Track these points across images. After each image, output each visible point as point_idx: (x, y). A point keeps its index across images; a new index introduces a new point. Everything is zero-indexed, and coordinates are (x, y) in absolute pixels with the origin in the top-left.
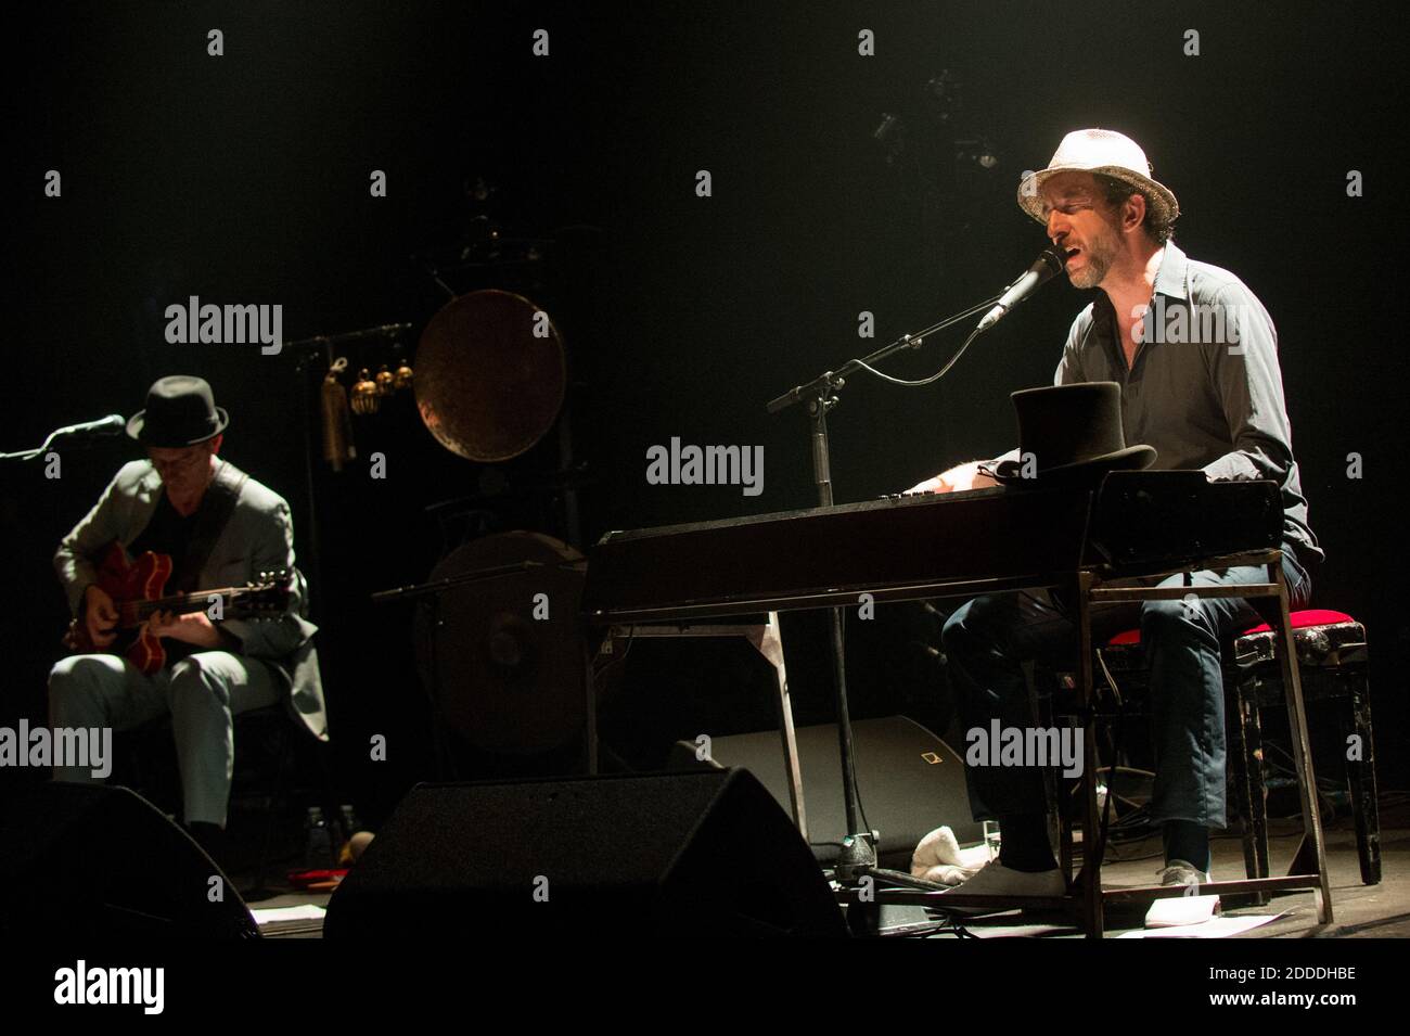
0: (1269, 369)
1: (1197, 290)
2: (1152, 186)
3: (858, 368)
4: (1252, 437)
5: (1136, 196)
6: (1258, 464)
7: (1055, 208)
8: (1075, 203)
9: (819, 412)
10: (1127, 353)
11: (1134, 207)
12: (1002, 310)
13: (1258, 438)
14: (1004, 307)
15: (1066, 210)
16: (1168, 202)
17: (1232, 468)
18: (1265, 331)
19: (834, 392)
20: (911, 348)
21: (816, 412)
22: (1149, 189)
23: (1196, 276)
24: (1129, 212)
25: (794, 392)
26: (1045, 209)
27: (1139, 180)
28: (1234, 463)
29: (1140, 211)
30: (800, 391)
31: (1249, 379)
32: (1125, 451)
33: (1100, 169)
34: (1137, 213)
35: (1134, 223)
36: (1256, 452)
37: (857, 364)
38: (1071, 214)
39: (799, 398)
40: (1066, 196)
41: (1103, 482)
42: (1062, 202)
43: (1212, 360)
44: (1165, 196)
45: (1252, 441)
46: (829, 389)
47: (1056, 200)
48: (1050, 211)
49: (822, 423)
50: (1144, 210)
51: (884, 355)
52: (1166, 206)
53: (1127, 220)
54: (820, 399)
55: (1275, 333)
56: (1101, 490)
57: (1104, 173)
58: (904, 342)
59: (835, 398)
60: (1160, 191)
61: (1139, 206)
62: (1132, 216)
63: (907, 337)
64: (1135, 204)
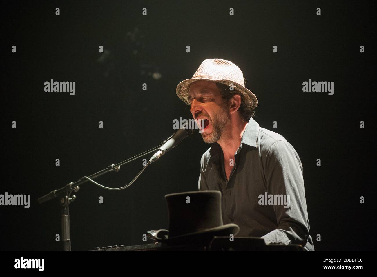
0: (297, 186)
1: (263, 143)
2: (246, 91)
3: (87, 181)
4: (287, 221)
5: (237, 95)
6: (289, 236)
7: (195, 98)
8: (206, 97)
9: (66, 203)
10: (227, 173)
11: (235, 102)
12: (162, 153)
13: (291, 222)
14: (162, 151)
15: (201, 100)
16: (253, 100)
17: (276, 239)
18: (296, 166)
19: (74, 193)
20: (114, 171)
21: (64, 204)
22: (244, 93)
23: (262, 136)
24: (233, 103)
25: (53, 193)
26: (190, 97)
27: (239, 88)
28: (277, 236)
29: (238, 103)
30: (56, 192)
31: (287, 191)
32: (223, 226)
33: (220, 81)
34: (237, 104)
35: (234, 109)
36: (289, 230)
37: (87, 179)
38: (203, 102)
39: (55, 196)
40: (201, 93)
41: (211, 242)
42: (199, 95)
43: (268, 180)
44: (252, 97)
45: (287, 224)
46: (71, 191)
47: (196, 94)
48: (192, 100)
49: (67, 209)
50: (240, 102)
51: (100, 174)
52: (251, 101)
53: (231, 108)
54: (66, 197)
55: (302, 167)
56: (210, 247)
57: (222, 82)
58: (111, 168)
59: (74, 196)
60: (249, 94)
61: (238, 101)
62: (234, 106)
63: (113, 165)
64: (236, 100)
